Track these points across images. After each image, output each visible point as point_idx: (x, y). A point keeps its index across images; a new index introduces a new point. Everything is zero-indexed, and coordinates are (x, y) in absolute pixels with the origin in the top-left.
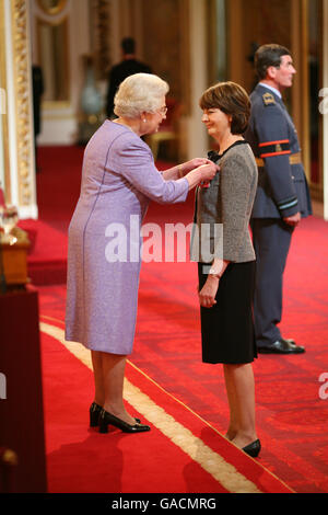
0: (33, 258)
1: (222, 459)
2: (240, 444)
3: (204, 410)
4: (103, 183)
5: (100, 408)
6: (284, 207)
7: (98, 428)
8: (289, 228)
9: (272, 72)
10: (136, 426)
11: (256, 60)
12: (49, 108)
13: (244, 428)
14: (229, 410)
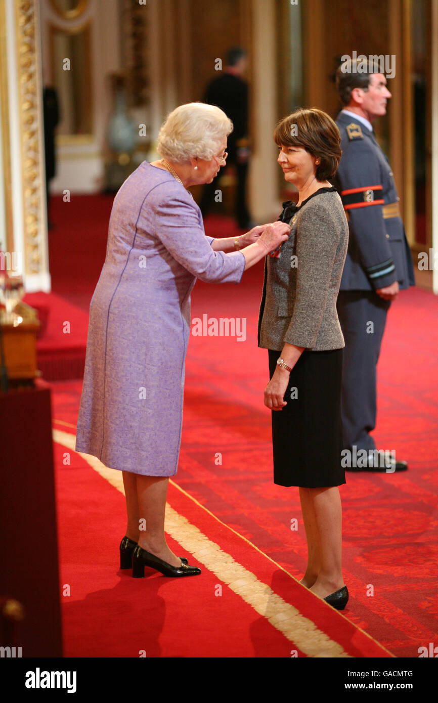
0: (45, 344)
1: (296, 612)
2: (321, 593)
3: (272, 546)
4: (133, 246)
5: (134, 544)
6: (377, 275)
7: (131, 570)
8: (384, 303)
9: (359, 95)
10: (181, 569)
11: (338, 80)
12: (66, 145)
13: (326, 572)
14: (306, 547)
